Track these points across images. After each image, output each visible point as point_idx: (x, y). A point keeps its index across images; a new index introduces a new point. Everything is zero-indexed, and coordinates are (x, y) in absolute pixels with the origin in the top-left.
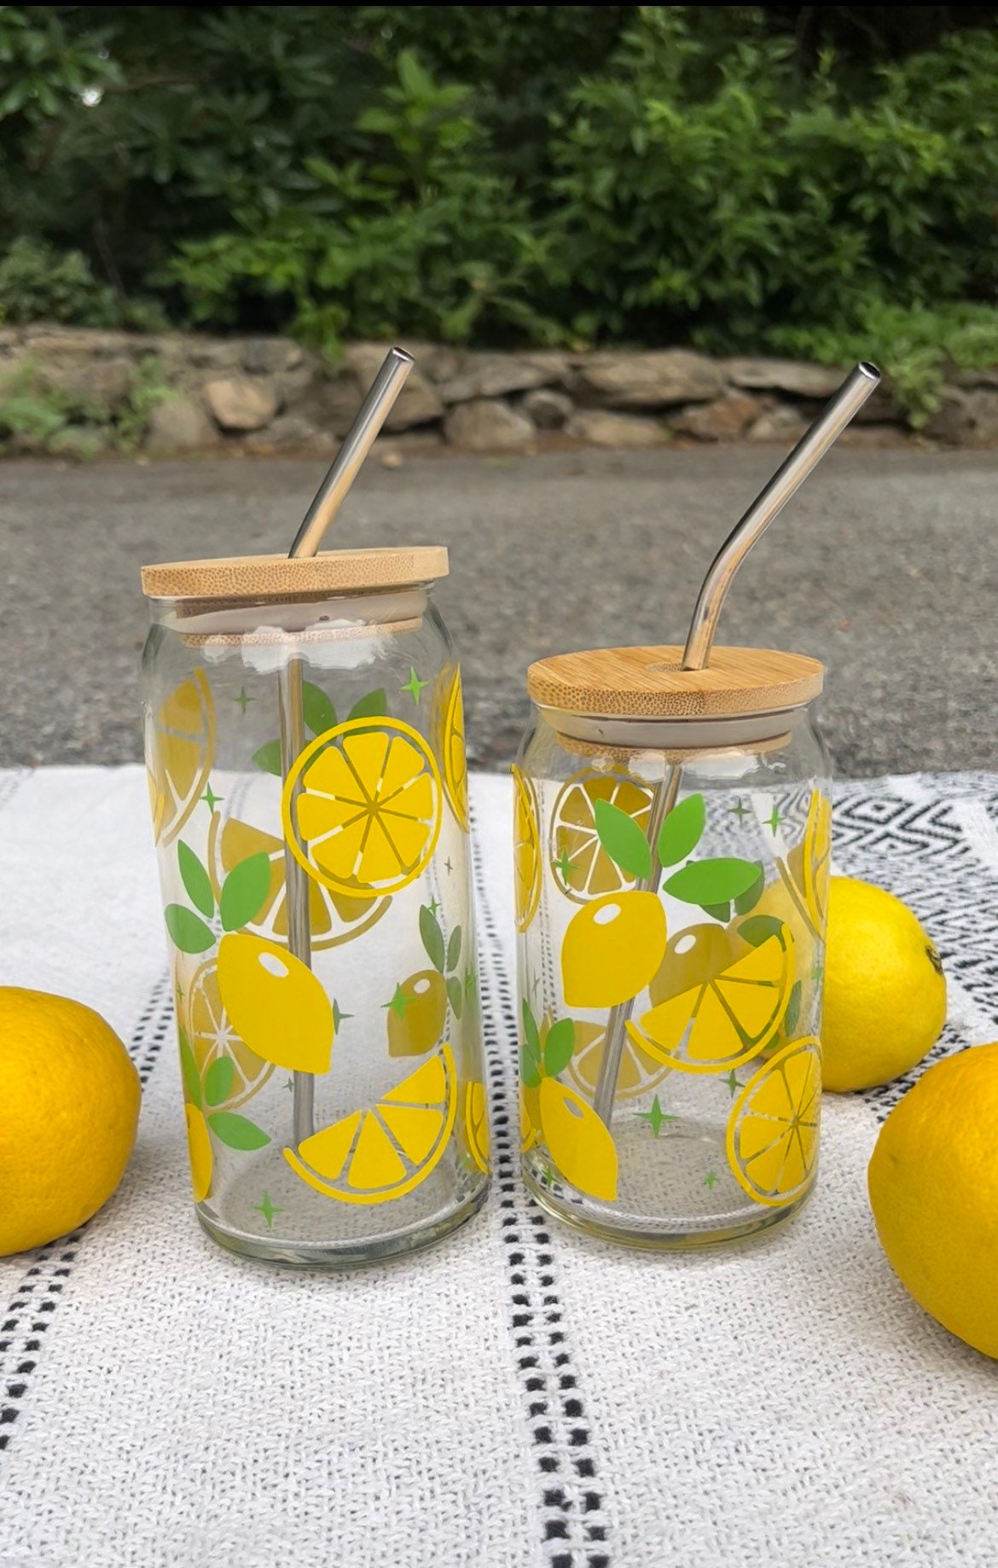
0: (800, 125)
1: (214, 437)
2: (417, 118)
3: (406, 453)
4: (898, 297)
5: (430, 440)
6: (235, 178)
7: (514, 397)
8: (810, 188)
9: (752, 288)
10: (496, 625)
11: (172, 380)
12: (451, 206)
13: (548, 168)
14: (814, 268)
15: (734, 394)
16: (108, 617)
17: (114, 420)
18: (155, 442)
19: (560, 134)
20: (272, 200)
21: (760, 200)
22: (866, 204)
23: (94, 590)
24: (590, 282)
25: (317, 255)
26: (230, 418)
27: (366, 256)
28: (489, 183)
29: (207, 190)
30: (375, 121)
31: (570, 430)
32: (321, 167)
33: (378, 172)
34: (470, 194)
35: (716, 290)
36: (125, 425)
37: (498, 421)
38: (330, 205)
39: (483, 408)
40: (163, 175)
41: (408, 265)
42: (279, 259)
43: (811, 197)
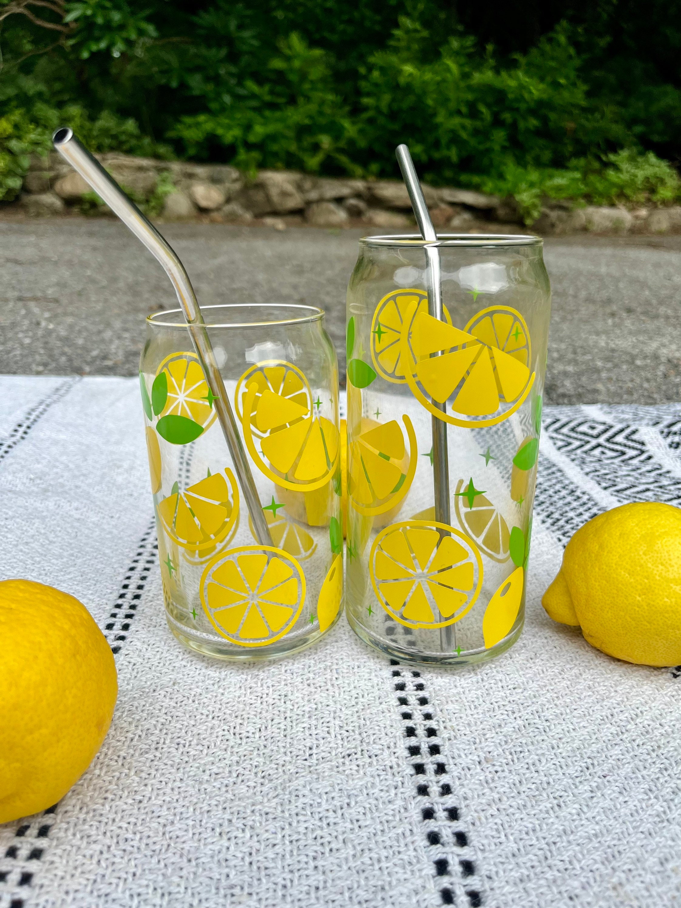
0: (478, 78)
1: (194, 212)
2: (297, 64)
3: (288, 224)
4: (521, 162)
5: (297, 219)
6: (210, 87)
7: (339, 200)
8: (483, 109)
9: (453, 154)
10: (339, 307)
11: (175, 183)
12: (312, 108)
13: (358, 93)
14: (481, 147)
15: (443, 206)
16: (136, 294)
17: (147, 201)
18: (166, 213)
19: (365, 78)
20: (227, 99)
21: (459, 112)
22: (507, 116)
23: (130, 280)
24: (377, 148)
25: (248, 128)
26: (204, 203)
27: (271, 128)
28: (330, 97)
29: (196, 92)
30: (277, 64)
31: (364, 219)
32: (251, 86)
33: (279, 89)
34: (322, 103)
35: (437, 155)
36: (153, 204)
37: (331, 212)
38: (254, 103)
39: (325, 205)
40: (174, 84)
41: (291, 134)
42: (229, 128)
43: (482, 113)
